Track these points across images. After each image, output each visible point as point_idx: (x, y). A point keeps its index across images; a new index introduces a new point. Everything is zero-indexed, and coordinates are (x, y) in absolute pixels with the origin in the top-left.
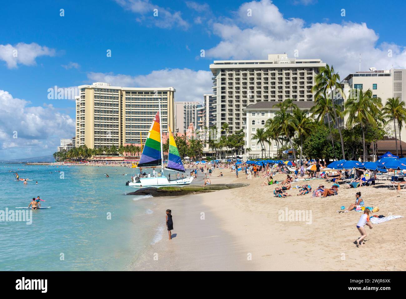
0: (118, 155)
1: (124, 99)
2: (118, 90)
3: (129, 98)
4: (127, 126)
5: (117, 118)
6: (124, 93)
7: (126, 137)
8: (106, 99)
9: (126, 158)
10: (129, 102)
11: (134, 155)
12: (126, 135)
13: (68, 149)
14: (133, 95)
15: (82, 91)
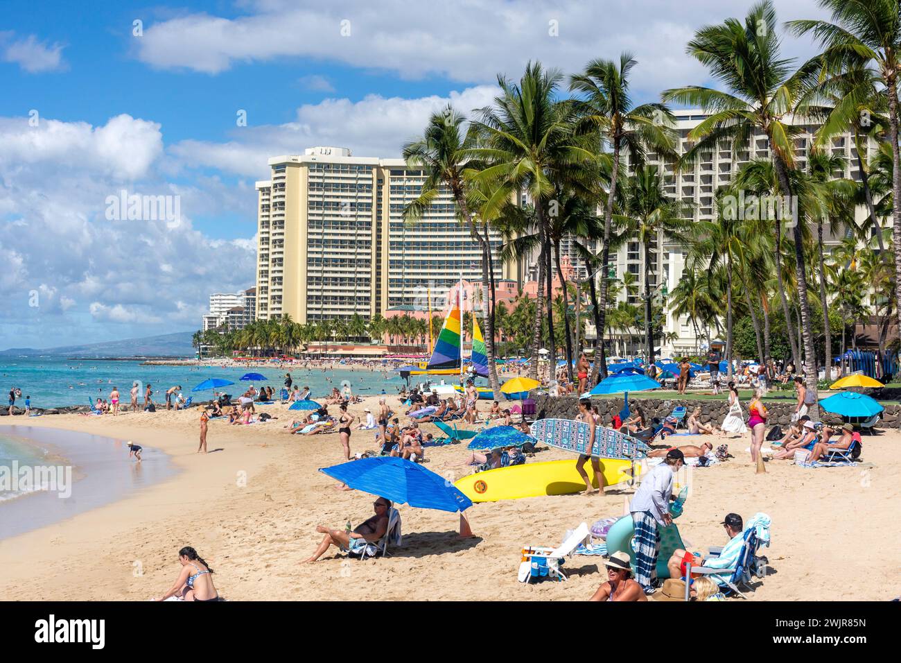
0: (367, 340)
1: (385, 189)
2: (369, 168)
3: (399, 187)
4: (393, 264)
5: (367, 242)
6: (387, 173)
7: (390, 292)
8: (338, 191)
9: (391, 349)
10: (398, 199)
11: (412, 341)
12: (391, 286)
13: (232, 322)
14: (409, 180)
15: (277, 172)
